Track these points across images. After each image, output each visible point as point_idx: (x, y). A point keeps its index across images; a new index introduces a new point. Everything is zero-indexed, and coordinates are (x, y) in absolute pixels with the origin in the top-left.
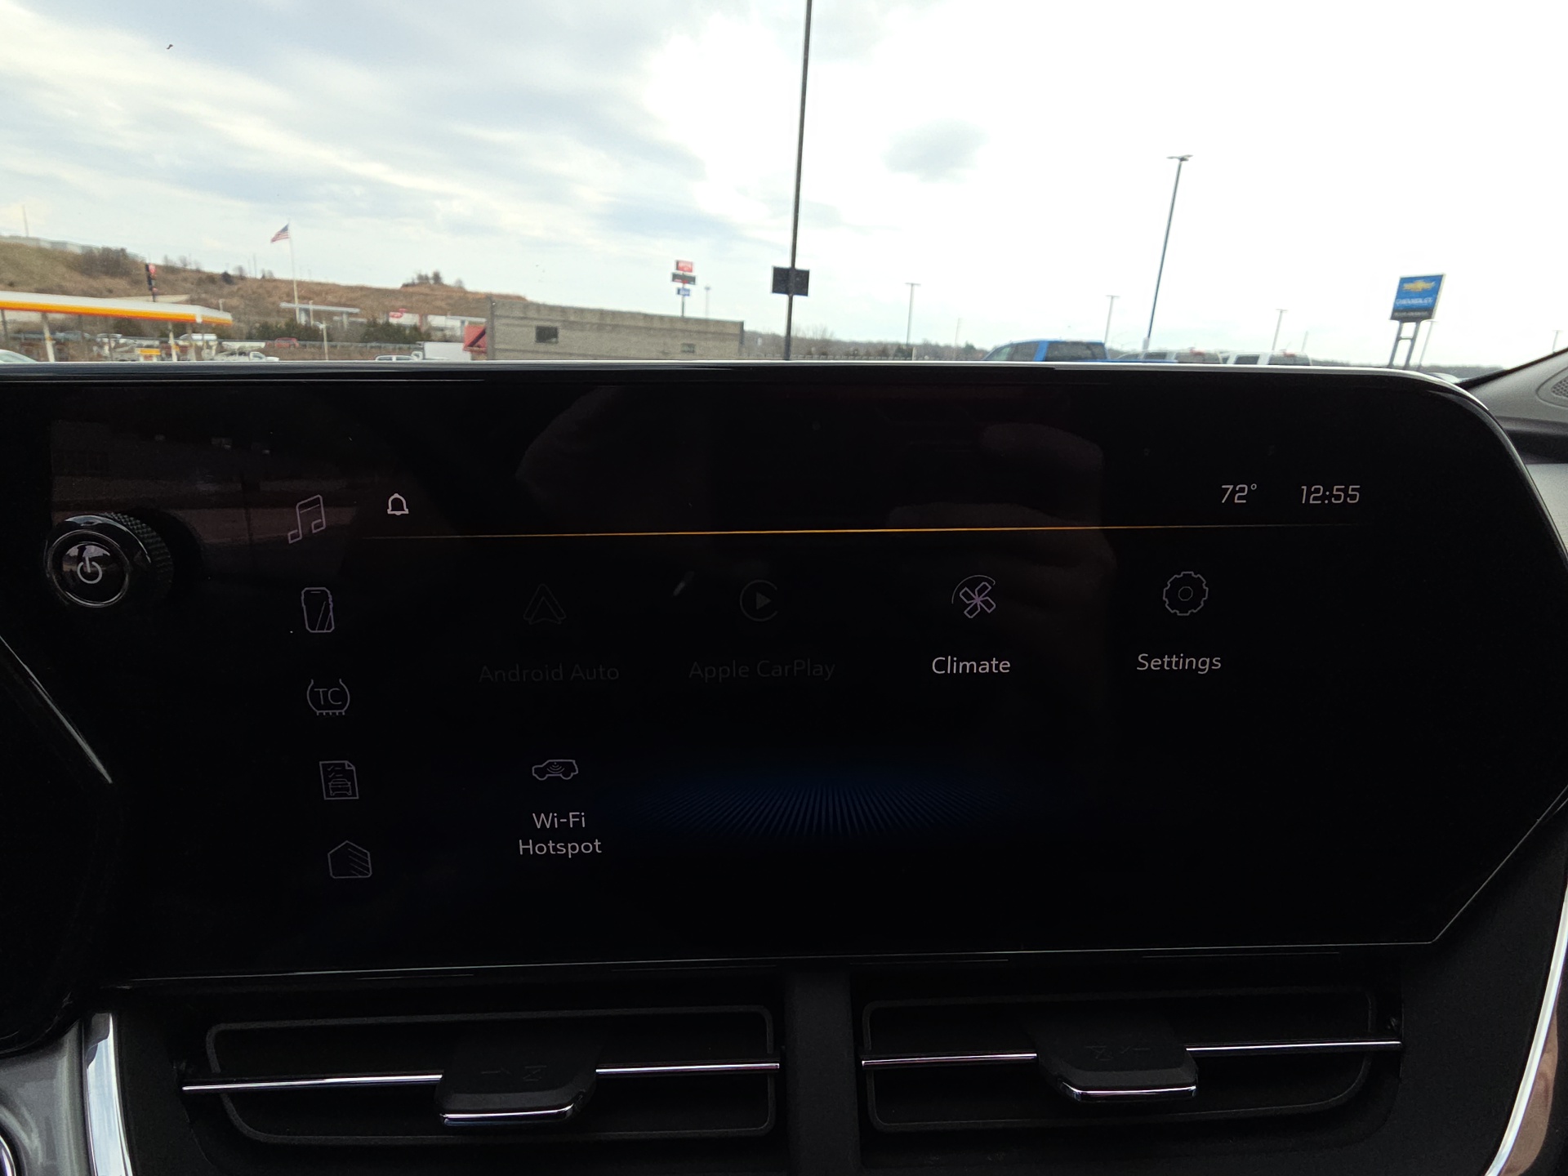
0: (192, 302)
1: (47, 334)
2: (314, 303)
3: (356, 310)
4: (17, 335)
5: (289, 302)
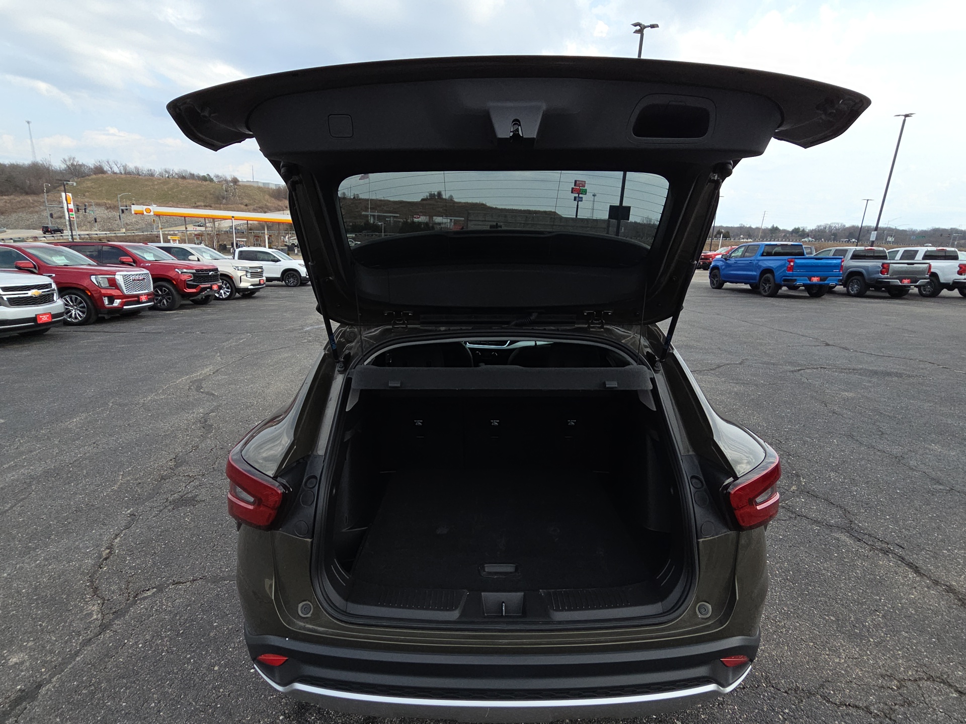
2: (378, 212)
3: (398, 215)
5: (366, 211)
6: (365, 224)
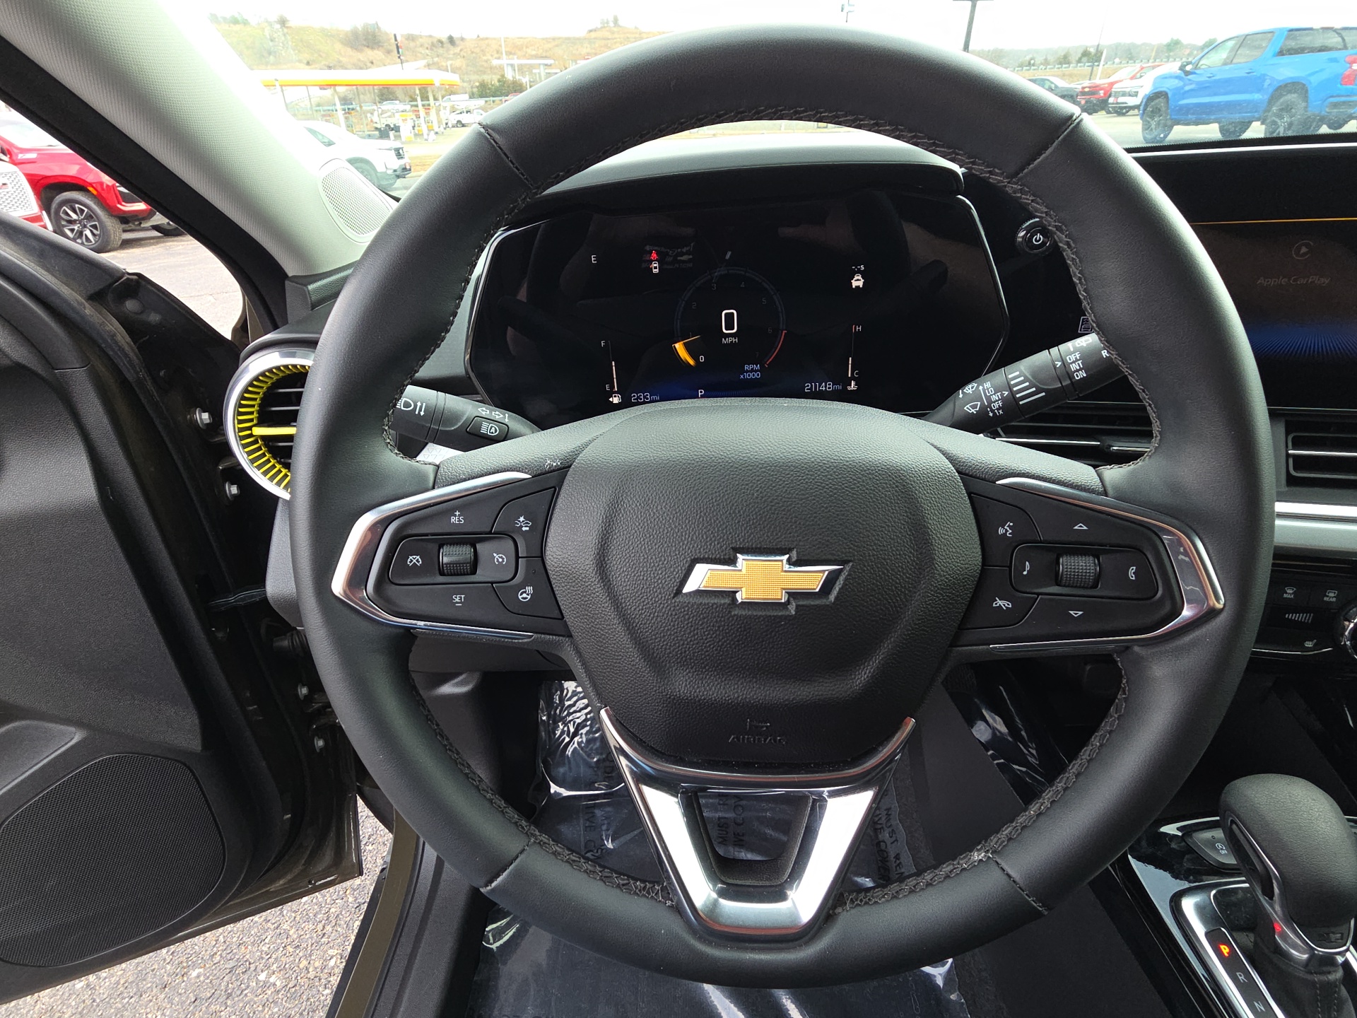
0: (429, 66)
1: (339, 107)
2: (518, 58)
3: (552, 62)
4: (318, 108)
5: (499, 58)
6: (499, 81)
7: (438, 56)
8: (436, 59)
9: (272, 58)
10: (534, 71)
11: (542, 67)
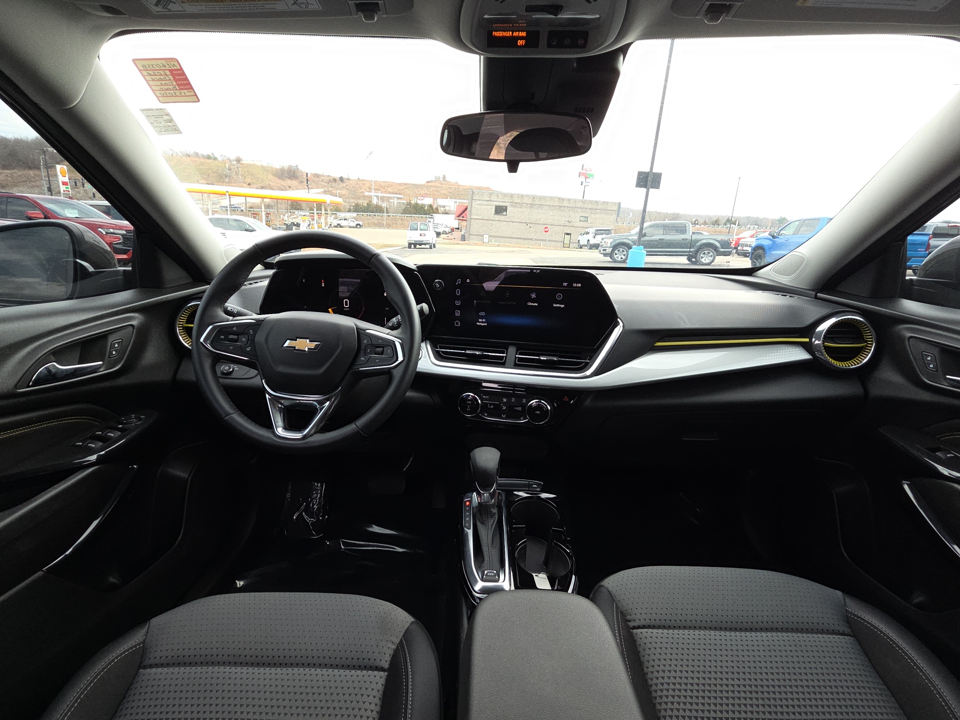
0: (325, 192)
1: (263, 209)
2: (381, 193)
3: (402, 196)
4: (250, 209)
5: (369, 192)
6: (368, 204)
7: (332, 187)
8: (330, 189)
9: (227, 180)
10: (391, 200)
11: (395, 198)
